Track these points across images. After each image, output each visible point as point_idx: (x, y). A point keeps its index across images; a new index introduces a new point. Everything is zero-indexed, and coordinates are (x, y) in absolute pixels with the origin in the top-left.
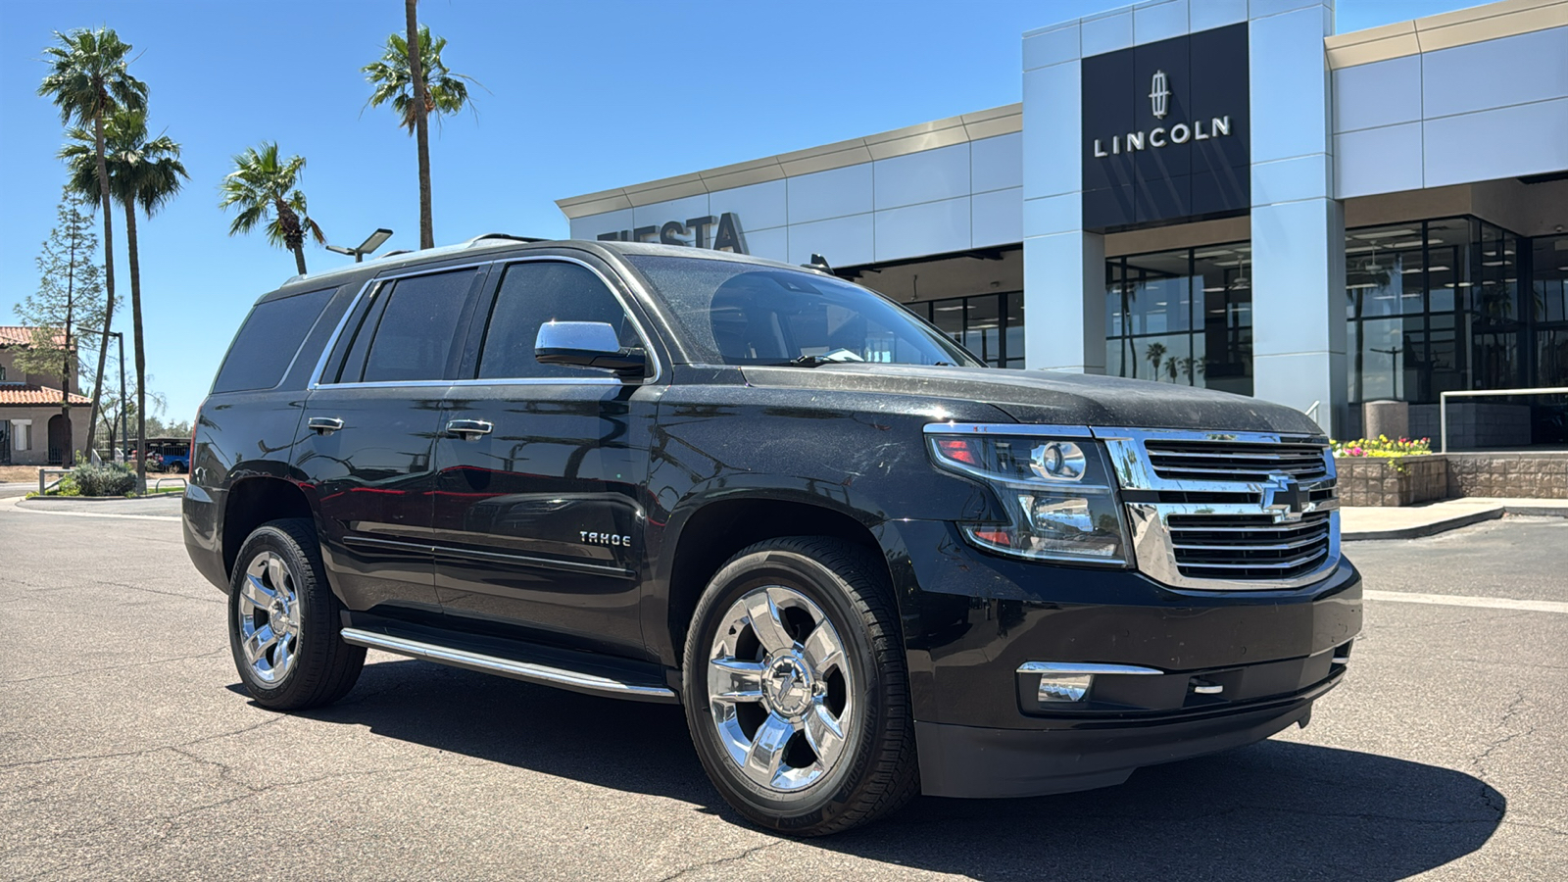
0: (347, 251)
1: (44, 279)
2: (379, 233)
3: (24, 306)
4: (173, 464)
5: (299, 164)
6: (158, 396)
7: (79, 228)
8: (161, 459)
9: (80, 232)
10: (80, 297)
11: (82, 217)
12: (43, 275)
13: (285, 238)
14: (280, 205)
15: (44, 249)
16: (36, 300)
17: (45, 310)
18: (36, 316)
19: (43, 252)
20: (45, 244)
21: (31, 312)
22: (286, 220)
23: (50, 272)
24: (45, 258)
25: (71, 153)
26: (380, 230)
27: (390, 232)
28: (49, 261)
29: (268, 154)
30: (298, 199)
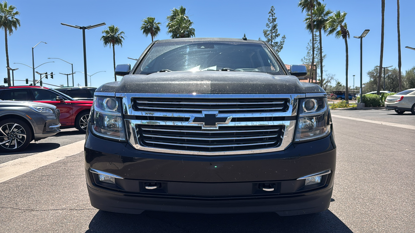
0: (358, 37)
1: (308, 52)
2: (366, 31)
3: (303, 59)
4: (339, 98)
5: (345, 15)
6: (336, 80)
7: (316, 38)
8: (336, 96)
9: (316, 39)
10: (316, 56)
11: (317, 35)
12: (308, 51)
13: (342, 36)
14: (341, 27)
15: (308, 45)
16: (306, 57)
17: (308, 60)
18: (306, 62)
19: (308, 46)
20: (308, 43)
21: (305, 61)
22: (342, 31)
23: (310, 50)
24: (308, 47)
25: (306, 20)
26: (366, 30)
27: (369, 30)
28: (309, 48)
29: (338, 13)
30: (346, 25)
